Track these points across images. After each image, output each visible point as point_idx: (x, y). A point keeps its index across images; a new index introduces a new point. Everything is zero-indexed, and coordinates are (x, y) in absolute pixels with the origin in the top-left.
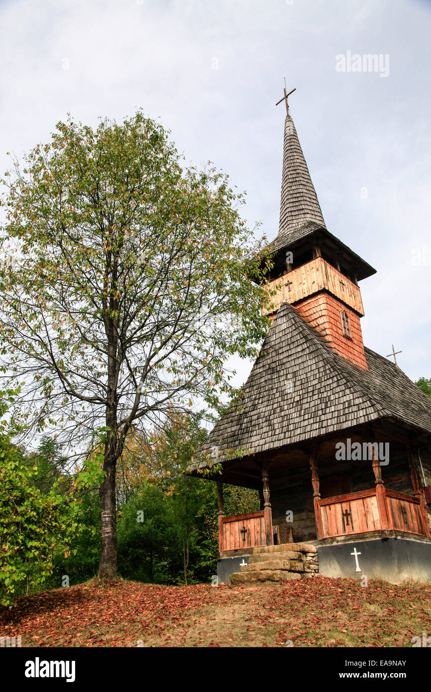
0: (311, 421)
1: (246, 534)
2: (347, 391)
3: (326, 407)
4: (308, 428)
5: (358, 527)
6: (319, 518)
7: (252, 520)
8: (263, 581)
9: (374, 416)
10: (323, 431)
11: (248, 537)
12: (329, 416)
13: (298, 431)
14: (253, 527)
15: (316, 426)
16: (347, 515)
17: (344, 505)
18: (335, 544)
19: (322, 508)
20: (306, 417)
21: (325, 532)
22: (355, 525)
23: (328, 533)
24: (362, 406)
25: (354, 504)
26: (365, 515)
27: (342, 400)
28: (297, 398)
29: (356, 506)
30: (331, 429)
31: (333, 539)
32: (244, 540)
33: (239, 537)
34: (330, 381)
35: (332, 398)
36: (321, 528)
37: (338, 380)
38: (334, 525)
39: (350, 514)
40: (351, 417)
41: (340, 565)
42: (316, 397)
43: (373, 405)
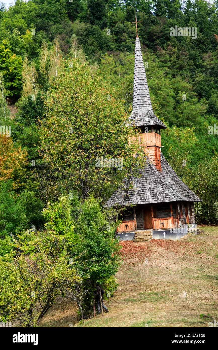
0: (155, 197)
1: (127, 227)
2: (166, 190)
3: (159, 194)
4: (154, 200)
5: (165, 227)
6: (154, 224)
7: (130, 223)
8: (144, 241)
9: (175, 200)
10: (159, 202)
11: (128, 227)
12: (161, 197)
13: (150, 200)
14: (130, 225)
15: (157, 199)
16: (162, 224)
17: (161, 221)
18: (158, 231)
19: (154, 221)
20: (153, 196)
21: (155, 227)
22: (164, 226)
23: (156, 228)
24: (171, 196)
25: (164, 221)
26: (168, 224)
27: (165, 193)
28: (148, 188)
29: (165, 221)
30: (162, 201)
31: (158, 229)
32: (127, 228)
33: (125, 228)
34: (160, 185)
35: (161, 191)
36: (154, 226)
37: (163, 185)
38: (158, 226)
39: (163, 223)
40: (168, 199)
41: (159, 236)
42: (155, 189)
43: (174, 197)
